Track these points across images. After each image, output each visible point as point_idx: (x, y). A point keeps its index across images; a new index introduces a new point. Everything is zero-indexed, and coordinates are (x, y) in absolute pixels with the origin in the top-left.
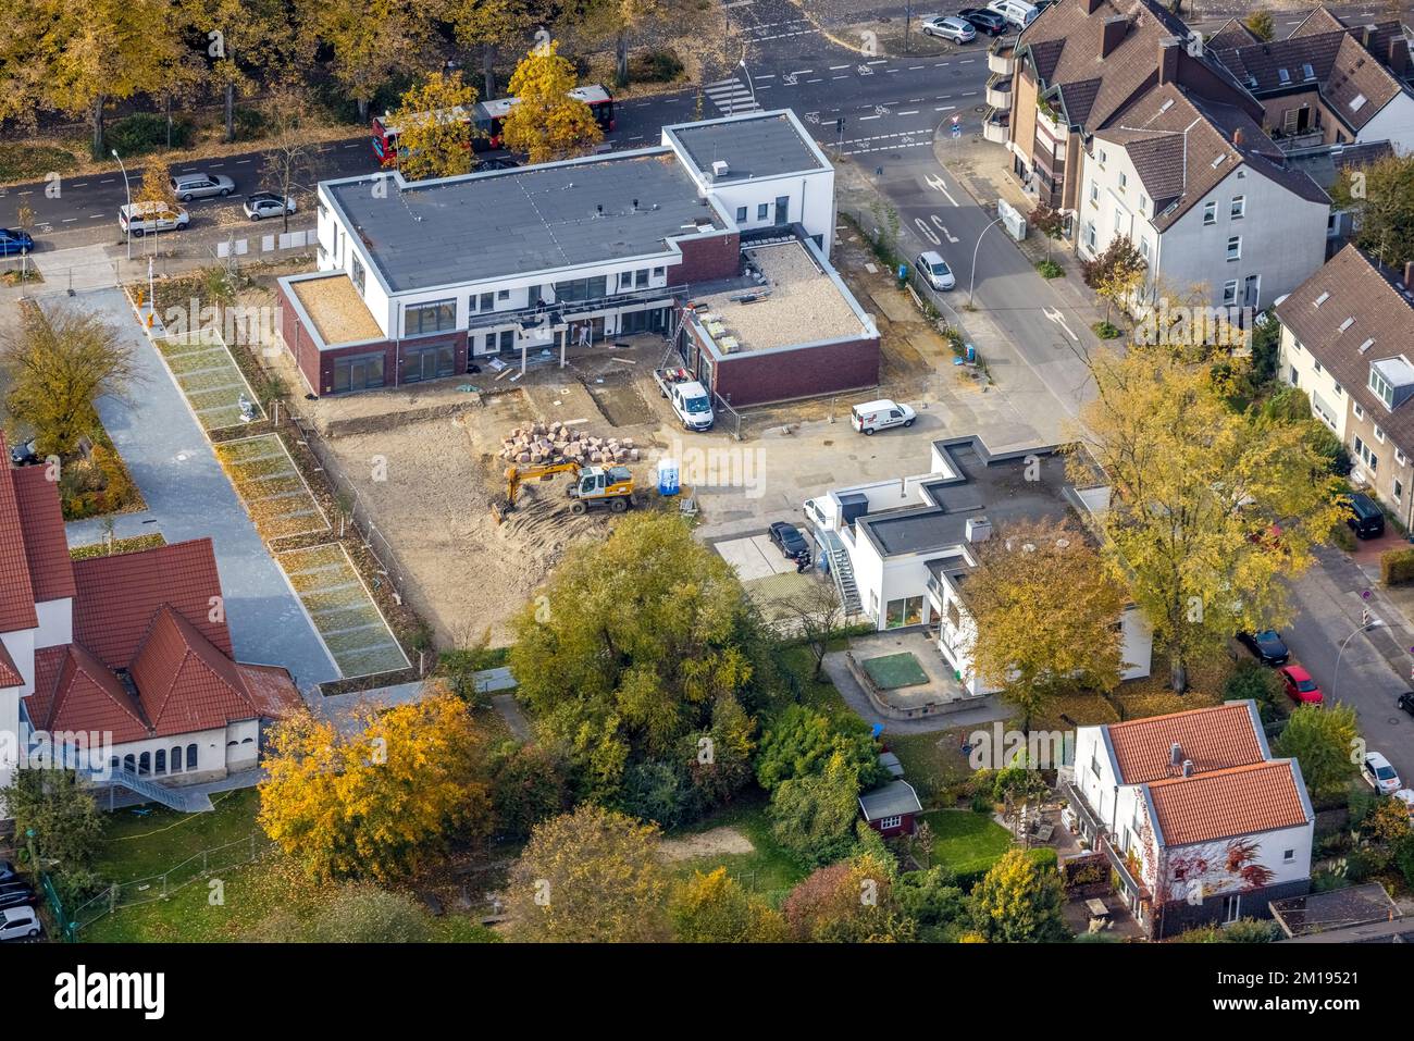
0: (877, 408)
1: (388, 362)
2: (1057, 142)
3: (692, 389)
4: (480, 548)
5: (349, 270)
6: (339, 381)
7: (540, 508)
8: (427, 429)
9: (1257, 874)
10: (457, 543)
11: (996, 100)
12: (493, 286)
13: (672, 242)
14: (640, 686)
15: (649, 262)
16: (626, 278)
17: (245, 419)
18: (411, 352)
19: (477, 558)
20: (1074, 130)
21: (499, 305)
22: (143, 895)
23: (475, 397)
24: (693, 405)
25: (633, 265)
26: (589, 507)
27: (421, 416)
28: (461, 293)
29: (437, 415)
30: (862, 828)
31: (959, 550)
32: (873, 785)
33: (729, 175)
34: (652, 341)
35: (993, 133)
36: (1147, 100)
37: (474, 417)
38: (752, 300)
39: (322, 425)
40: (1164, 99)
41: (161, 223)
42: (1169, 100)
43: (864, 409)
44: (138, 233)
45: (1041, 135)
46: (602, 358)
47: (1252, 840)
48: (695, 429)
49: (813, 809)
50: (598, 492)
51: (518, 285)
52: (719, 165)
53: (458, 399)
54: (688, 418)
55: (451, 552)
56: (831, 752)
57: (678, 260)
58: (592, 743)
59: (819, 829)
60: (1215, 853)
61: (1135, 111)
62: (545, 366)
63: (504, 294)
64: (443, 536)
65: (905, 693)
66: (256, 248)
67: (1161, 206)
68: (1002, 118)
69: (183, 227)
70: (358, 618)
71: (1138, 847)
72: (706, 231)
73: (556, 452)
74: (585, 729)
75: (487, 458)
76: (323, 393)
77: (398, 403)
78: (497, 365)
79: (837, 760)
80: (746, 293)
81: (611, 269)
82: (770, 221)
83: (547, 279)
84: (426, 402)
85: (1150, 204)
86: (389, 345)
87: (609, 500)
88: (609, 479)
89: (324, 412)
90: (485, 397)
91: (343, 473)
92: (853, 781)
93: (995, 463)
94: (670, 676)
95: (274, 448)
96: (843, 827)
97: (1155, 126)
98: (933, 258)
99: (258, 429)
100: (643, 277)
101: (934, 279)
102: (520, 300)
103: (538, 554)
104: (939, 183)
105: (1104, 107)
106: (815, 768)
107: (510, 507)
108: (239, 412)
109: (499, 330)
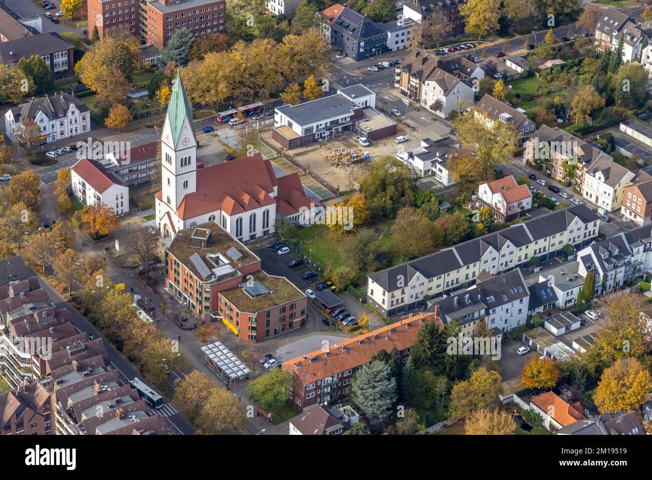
0: (400, 138)
1: (301, 141)
2: (416, 83)
3: (364, 139)
4: (335, 173)
5: (287, 124)
6: (292, 146)
7: (344, 164)
8: (312, 154)
9: (522, 208)
10: (330, 173)
11: (397, 78)
12: (319, 123)
13: (351, 110)
14: (391, 189)
15: (346, 115)
16: (342, 119)
17: (276, 156)
18: (305, 138)
19: (335, 175)
20: (420, 80)
21: (320, 127)
22: (306, 243)
23: (319, 146)
24: (365, 142)
25: (344, 116)
26: (354, 163)
27: (310, 151)
28: (314, 125)
29: (313, 151)
30: (441, 211)
31: (436, 159)
32: (440, 203)
33: (355, 97)
34: (348, 132)
35: (397, 85)
36: (434, 72)
37: (320, 150)
38: (368, 121)
39: (292, 155)
40: (438, 71)
41: (237, 122)
42: (439, 72)
43: (398, 138)
44: (233, 125)
45: (411, 83)
46: (340, 136)
47: (522, 201)
48: (366, 146)
49: (431, 209)
50: (356, 159)
51: (323, 122)
52: (353, 95)
53: (316, 147)
54: (364, 144)
55: (329, 175)
56: (431, 197)
57: (353, 114)
58: (385, 202)
59: (432, 212)
60: (516, 204)
61: (432, 75)
62: (330, 139)
63: (321, 125)
64: (326, 172)
65: (434, 187)
66: (260, 125)
67: (445, 91)
68: (398, 82)
69: (242, 123)
70: (319, 188)
71: (499, 206)
72: (356, 108)
73: (341, 154)
74: (384, 199)
75: (327, 157)
76: (289, 149)
77: (304, 149)
78: (320, 140)
79: (433, 199)
80: (367, 119)
81: (340, 117)
82: (364, 106)
83: (328, 121)
84: (309, 148)
85: (443, 91)
86: (301, 137)
87: (357, 161)
88: (357, 157)
89: (291, 153)
90: (321, 146)
91: (300, 163)
92: (437, 202)
93: (435, 142)
94: (396, 187)
95: (284, 160)
96: (437, 212)
97: (437, 77)
98: (395, 110)
99: (279, 157)
100: (346, 118)
101: (397, 114)
102: (323, 126)
103: (348, 173)
104: (387, 97)
105: (425, 75)
106: (429, 201)
107: (338, 165)
108: (273, 155)
109: (319, 133)
